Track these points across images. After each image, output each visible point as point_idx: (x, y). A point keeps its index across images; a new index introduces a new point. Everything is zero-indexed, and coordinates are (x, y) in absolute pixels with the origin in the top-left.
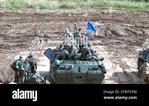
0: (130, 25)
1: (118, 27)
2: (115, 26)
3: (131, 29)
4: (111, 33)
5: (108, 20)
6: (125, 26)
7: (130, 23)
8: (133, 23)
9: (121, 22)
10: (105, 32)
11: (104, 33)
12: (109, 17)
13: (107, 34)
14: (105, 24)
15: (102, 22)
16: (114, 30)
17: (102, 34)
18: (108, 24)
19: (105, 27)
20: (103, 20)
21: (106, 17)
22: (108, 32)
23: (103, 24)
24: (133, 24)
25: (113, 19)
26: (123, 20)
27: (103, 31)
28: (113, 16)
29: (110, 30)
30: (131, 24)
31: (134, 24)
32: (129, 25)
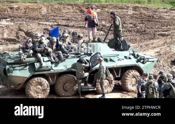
0: (51, 24)
1: (34, 27)
2: (29, 25)
3: (51, 28)
4: (24, 35)
5: (19, 18)
6: (43, 24)
7: (50, 20)
8: (54, 20)
9: (37, 20)
10: (17, 33)
11: (15, 35)
12: (21, 13)
13: (20, 36)
14: (15, 22)
15: (12, 21)
16: (28, 31)
17: (12, 36)
18: (19, 22)
19: (16, 28)
20: (13, 18)
21: (16, 13)
22: (21, 34)
23: (12, 24)
24: (53, 22)
25: (26, 15)
26: (39, 17)
27: (14, 32)
28: (26, 12)
29: (24, 31)
30: (51, 22)
31: (56, 21)
32: (48, 23)
